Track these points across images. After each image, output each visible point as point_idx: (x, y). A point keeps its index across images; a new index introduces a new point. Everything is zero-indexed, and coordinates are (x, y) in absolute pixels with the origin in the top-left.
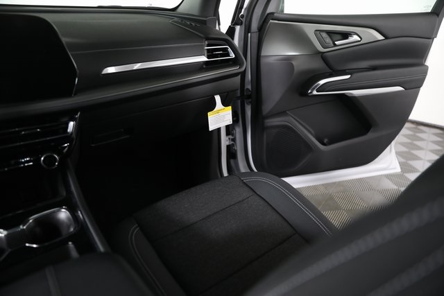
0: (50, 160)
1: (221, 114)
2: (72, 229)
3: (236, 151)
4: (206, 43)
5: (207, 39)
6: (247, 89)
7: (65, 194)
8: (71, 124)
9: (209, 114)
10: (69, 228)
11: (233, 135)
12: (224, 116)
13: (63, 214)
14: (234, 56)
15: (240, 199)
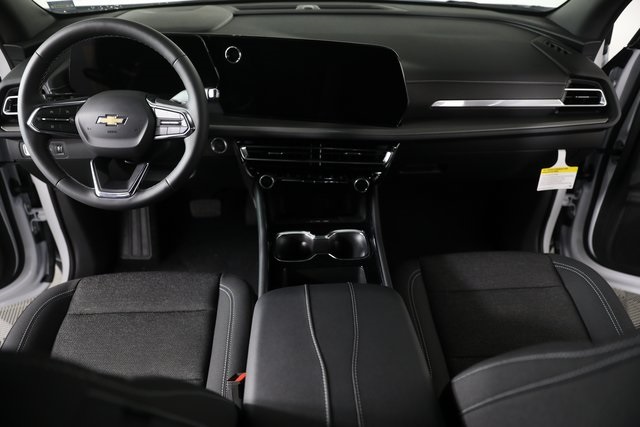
0: (362, 184)
1: (560, 173)
2: (363, 255)
3: (574, 217)
4: (570, 82)
5: (572, 76)
6: (620, 142)
7: (364, 217)
8: (389, 155)
9: (543, 170)
10: (361, 252)
11: (576, 195)
12: (563, 178)
13: (360, 237)
14: (605, 104)
15: (541, 285)
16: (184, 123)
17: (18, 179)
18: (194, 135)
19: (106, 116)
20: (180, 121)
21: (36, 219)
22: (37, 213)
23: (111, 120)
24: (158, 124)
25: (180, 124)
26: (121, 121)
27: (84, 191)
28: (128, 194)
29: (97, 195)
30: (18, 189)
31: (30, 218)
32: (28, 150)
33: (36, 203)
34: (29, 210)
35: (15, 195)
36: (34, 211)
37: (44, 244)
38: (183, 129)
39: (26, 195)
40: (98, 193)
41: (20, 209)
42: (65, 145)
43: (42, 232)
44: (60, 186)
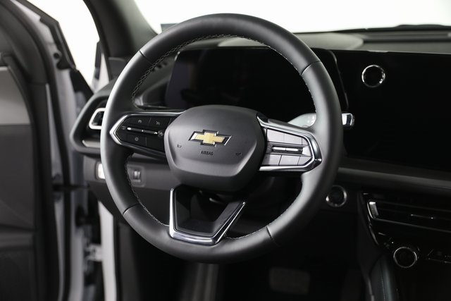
16: (306, 151)
17: (85, 207)
18: (318, 170)
19: (203, 132)
20: (300, 148)
21: (91, 258)
22: (94, 251)
23: (209, 138)
24: (269, 149)
25: (300, 153)
26: (220, 139)
27: (155, 227)
28: (210, 241)
29: (171, 235)
30: (83, 220)
31: (86, 254)
32: (103, 172)
33: (96, 239)
34: (88, 245)
35: (78, 224)
36: (92, 247)
37: (92, 289)
38: (303, 160)
39: (89, 228)
40: (172, 232)
41: (78, 242)
42: (143, 171)
43: (94, 275)
44: (128, 215)
